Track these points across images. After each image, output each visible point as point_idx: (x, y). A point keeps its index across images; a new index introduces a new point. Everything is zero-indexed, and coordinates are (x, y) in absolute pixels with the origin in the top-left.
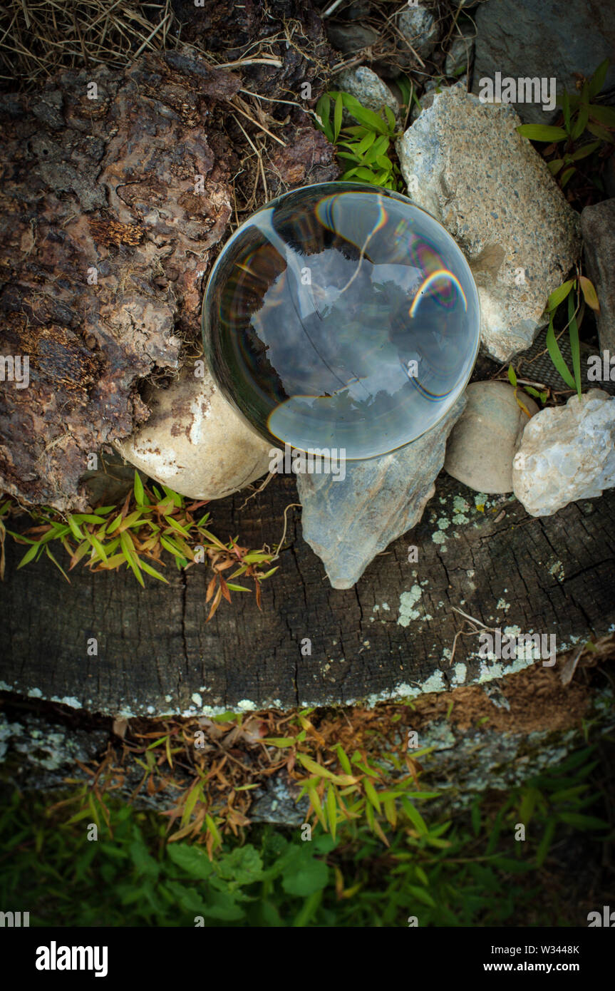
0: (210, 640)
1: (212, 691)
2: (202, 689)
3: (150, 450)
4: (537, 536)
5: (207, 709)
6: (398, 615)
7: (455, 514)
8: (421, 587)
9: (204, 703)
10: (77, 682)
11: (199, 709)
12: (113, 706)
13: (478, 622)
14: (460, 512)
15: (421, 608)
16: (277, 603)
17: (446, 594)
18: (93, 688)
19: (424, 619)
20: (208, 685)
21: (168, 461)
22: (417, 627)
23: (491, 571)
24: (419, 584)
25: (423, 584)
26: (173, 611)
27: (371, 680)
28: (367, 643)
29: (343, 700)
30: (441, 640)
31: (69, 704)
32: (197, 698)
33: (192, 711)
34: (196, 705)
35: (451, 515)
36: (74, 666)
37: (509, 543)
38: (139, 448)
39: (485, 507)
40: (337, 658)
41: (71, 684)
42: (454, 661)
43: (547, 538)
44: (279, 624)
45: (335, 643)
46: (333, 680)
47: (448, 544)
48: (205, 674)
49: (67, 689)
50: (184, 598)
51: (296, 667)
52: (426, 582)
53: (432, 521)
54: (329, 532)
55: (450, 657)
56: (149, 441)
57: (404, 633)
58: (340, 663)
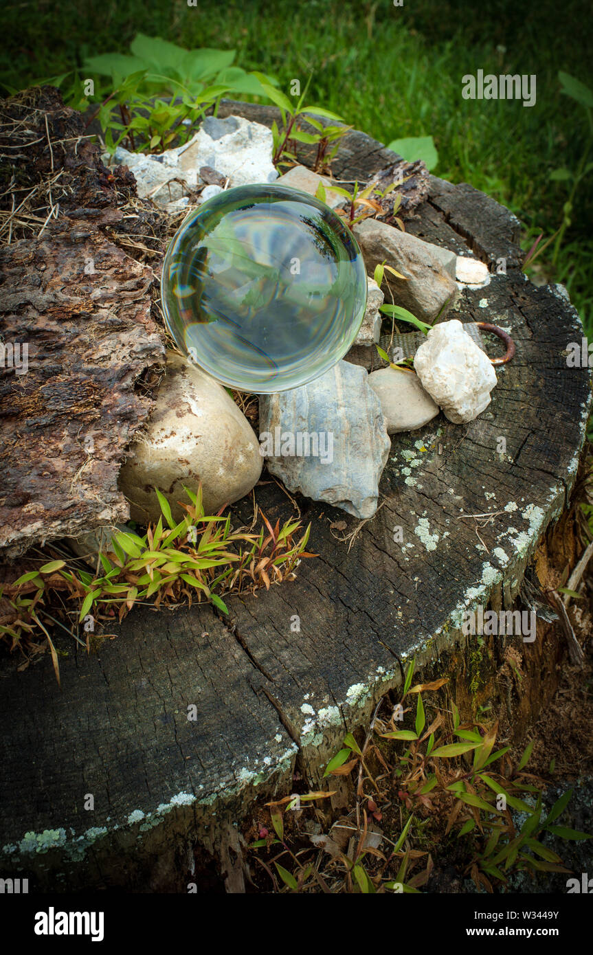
0: (285, 654)
1: (316, 694)
2: (306, 697)
3: (166, 437)
4: (473, 448)
5: (322, 712)
6: (423, 545)
7: (410, 462)
8: (424, 517)
9: (316, 709)
10: (177, 774)
11: (315, 717)
12: (227, 778)
13: (483, 515)
14: (412, 459)
15: (436, 531)
16: (324, 593)
17: (445, 513)
18: (197, 771)
19: (444, 537)
20: (309, 691)
21: (185, 436)
22: (444, 545)
23: (463, 482)
24: (421, 517)
25: (424, 515)
26: (236, 656)
27: (441, 604)
28: (416, 579)
29: (432, 633)
30: (468, 543)
31: (180, 803)
32: (307, 709)
33: (310, 723)
34: (309, 716)
35: (408, 465)
36: (165, 760)
37: (460, 461)
38: (156, 440)
39: (426, 447)
40: (403, 603)
41: (172, 780)
42: (490, 550)
43: (481, 446)
44: (337, 608)
45: (392, 592)
46: (412, 621)
47: (419, 482)
48: (300, 684)
49: (170, 789)
50: (240, 641)
51: (375, 631)
52: (426, 512)
53: (397, 475)
54: (333, 474)
55: (484, 548)
56: (162, 429)
57: (438, 555)
58: (408, 605)
